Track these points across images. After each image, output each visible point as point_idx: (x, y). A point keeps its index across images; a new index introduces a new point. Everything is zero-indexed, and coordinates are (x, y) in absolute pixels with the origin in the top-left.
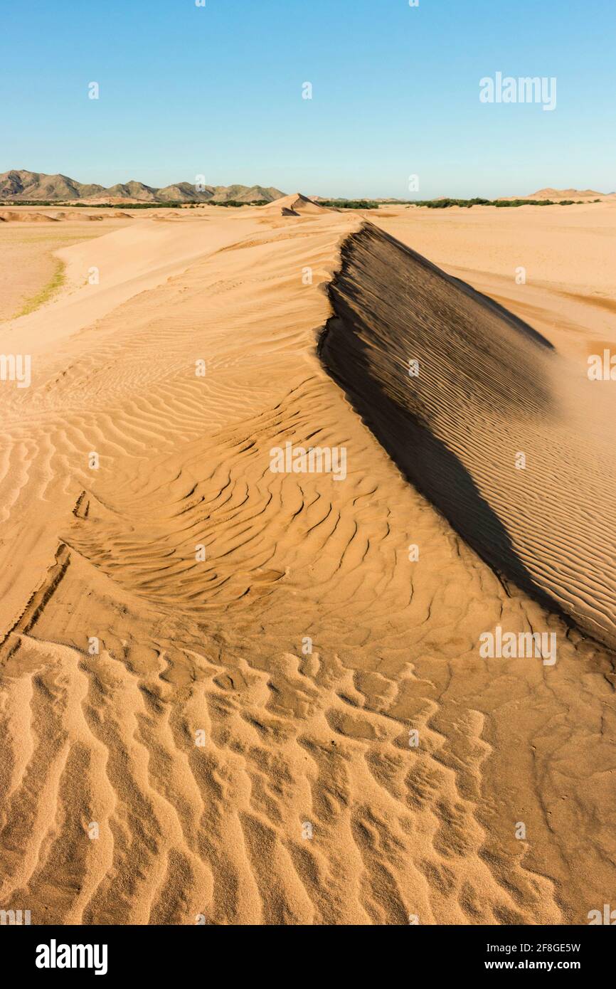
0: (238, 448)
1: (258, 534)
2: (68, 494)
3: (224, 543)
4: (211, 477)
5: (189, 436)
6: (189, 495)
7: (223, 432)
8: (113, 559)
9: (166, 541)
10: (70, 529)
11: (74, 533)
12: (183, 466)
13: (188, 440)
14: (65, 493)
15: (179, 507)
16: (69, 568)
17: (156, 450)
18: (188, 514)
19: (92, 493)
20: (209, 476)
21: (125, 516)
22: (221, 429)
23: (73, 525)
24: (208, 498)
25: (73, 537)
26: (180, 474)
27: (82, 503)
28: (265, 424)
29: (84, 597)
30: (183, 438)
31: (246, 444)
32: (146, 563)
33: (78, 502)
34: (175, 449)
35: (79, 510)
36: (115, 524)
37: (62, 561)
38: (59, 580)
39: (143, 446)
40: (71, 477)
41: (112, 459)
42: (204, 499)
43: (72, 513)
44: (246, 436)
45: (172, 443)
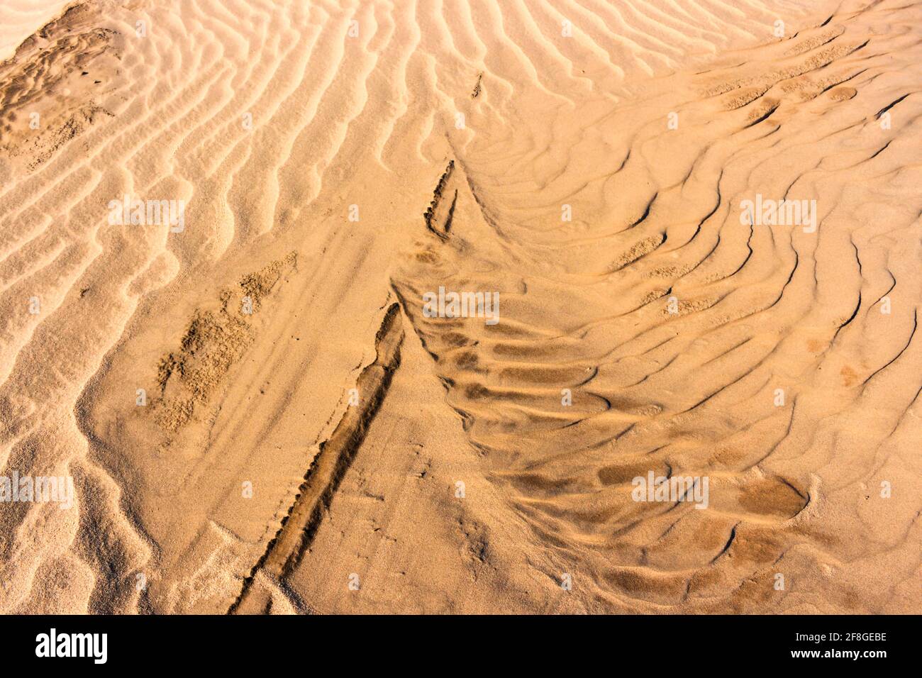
0: (743, 115)
1: (760, 363)
2: (424, 160)
3: (693, 371)
4: (685, 181)
5: (652, 62)
6: (640, 221)
7: (717, 64)
8: (478, 371)
9: (582, 337)
10: (413, 261)
11: (421, 273)
12: (635, 136)
13: (650, 71)
14: (420, 155)
15: (617, 249)
16: (397, 379)
17: (589, 83)
18: (632, 274)
19: (466, 169)
20: (681, 178)
21: (514, 247)
22: (714, 58)
23: (420, 250)
24: (675, 237)
25: (416, 284)
26: (628, 157)
27: (444, 194)
28: (800, 61)
29: (411, 479)
30: (642, 63)
31: (759, 107)
32: (540, 398)
33: (438, 191)
34: (625, 90)
35: (437, 211)
36: (495, 266)
37: (386, 357)
38: (374, 413)
39: (568, 65)
40: (435, 117)
41: (510, 88)
42: (665, 237)
43: (423, 217)
44: (760, 85)
45: (618, 70)
